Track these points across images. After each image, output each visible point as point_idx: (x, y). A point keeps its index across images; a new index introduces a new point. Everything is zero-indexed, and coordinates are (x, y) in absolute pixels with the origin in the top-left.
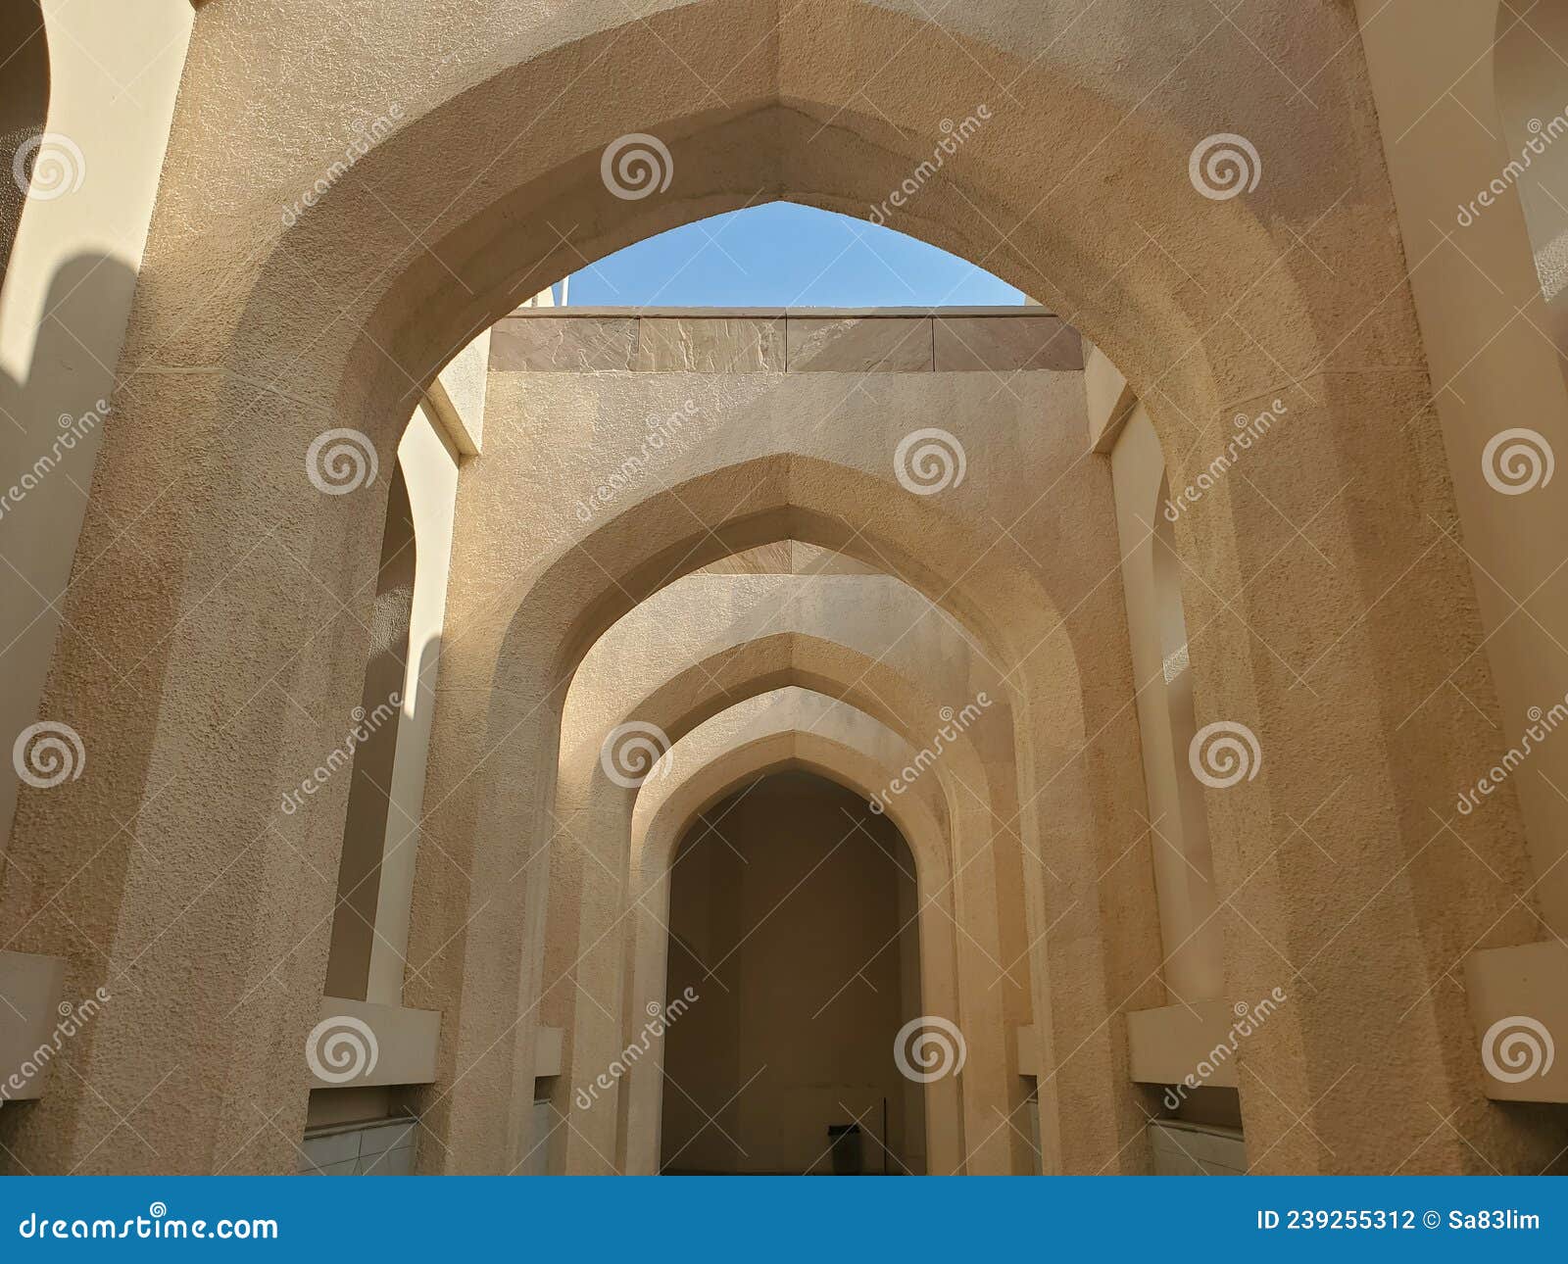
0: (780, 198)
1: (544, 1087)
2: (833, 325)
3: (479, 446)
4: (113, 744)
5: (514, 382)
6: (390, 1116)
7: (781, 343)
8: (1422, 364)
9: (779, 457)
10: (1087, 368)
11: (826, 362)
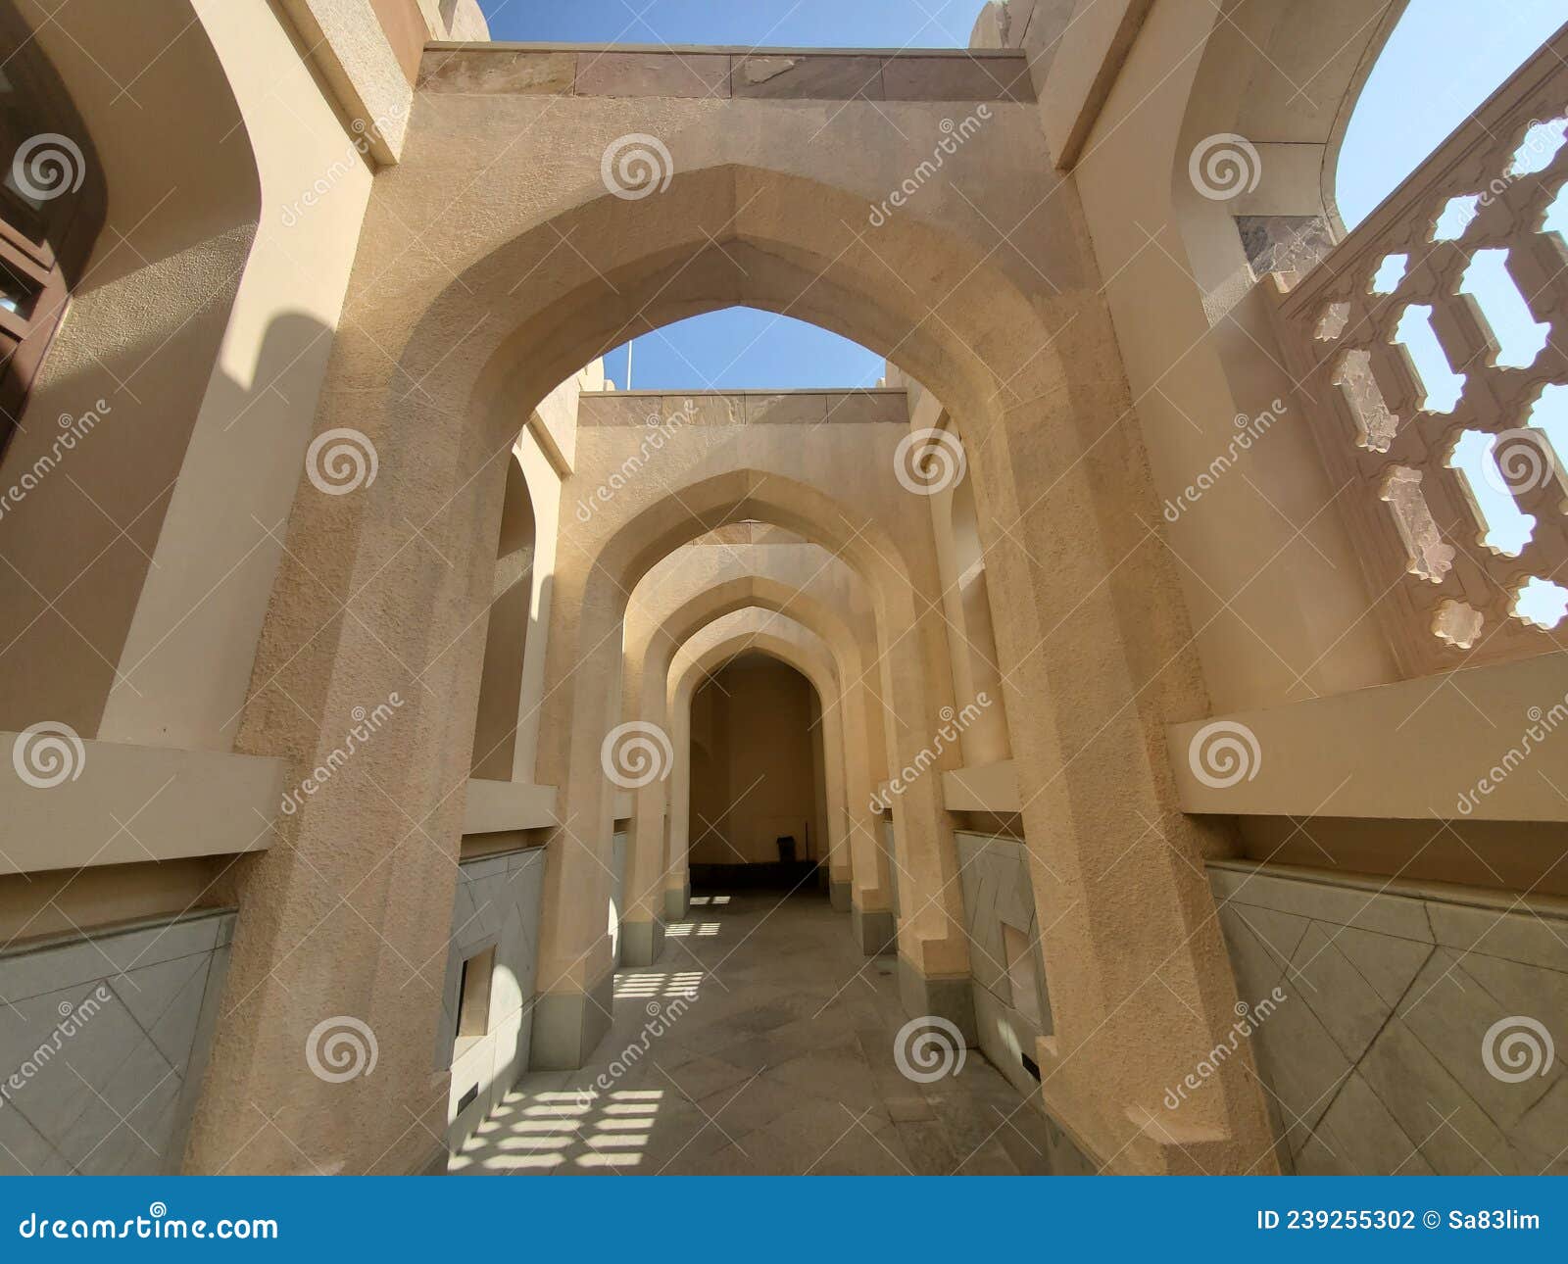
0: (739, 304)
1: (620, 825)
2: (772, 398)
3: (573, 470)
4: (317, 622)
5: (593, 432)
6: (529, 846)
7: (742, 409)
8: (1124, 379)
9: (742, 471)
10: (912, 422)
11: (767, 419)
